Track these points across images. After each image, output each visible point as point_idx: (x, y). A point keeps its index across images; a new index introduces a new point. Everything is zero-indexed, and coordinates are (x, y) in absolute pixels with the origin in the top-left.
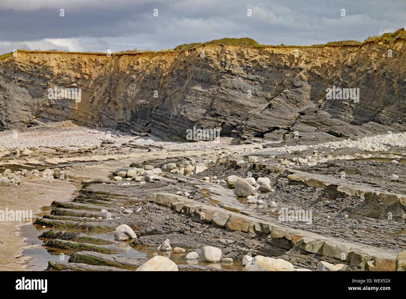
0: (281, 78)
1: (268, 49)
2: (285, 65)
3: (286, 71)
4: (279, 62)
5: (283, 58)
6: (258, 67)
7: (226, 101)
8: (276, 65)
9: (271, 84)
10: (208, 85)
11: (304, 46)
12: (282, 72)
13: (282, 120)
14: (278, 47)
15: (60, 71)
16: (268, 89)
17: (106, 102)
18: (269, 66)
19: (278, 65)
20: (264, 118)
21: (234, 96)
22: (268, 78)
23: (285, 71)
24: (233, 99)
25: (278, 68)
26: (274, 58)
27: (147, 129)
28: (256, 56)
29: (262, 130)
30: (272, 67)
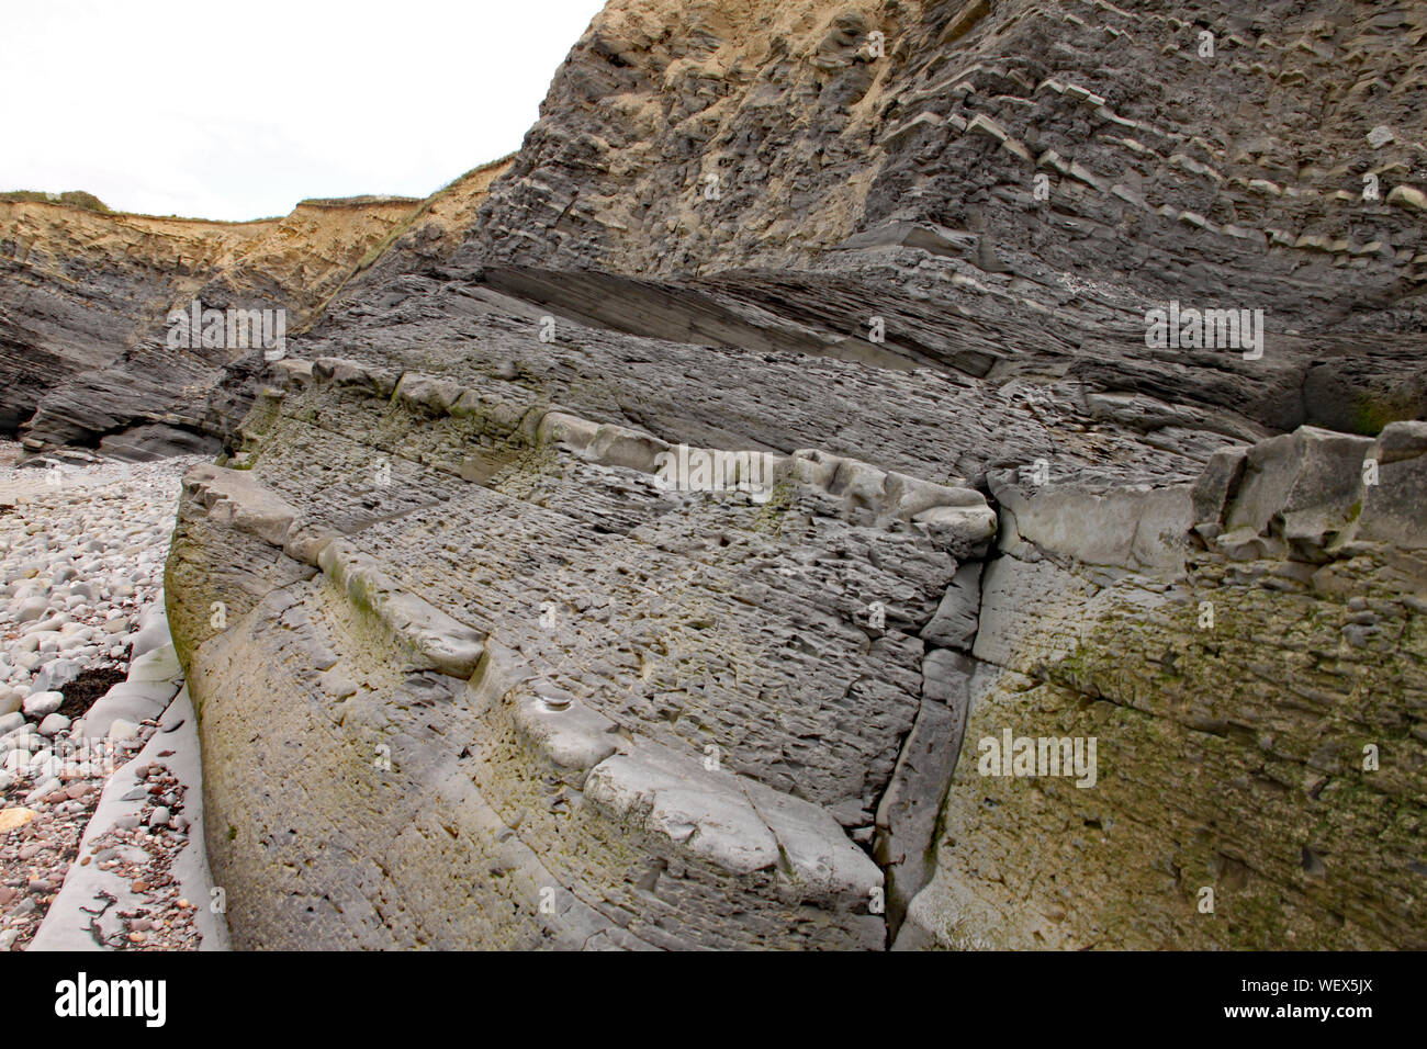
0: (167, 296)
1: (135, 222)
2: (178, 263)
3: (182, 278)
4: (164, 256)
5: (174, 246)
6: (106, 266)
7: (6, 343)
8: (155, 262)
9: (138, 310)
11: (231, 221)
12: (170, 281)
13: (163, 399)
14: (163, 219)
16: (130, 322)
18: (137, 264)
19: (161, 262)
20: (104, 387)
21: (35, 335)
22: (132, 295)
23: (178, 279)
24: (31, 341)
25: (159, 271)
26: (150, 245)
28: (104, 236)
29: (96, 426)
30: (145, 267)
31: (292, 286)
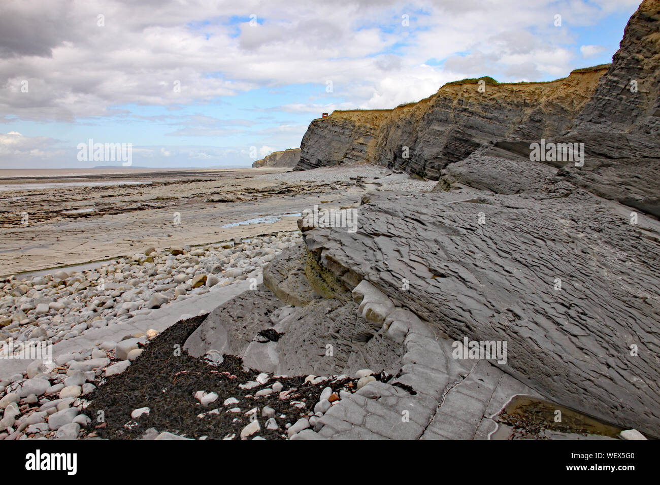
1: (507, 86)
2: (525, 102)
3: (526, 108)
4: (519, 99)
5: (523, 95)
6: (497, 106)
7: (460, 140)
8: (516, 102)
9: (509, 123)
10: (446, 124)
11: (546, 81)
12: (522, 110)
14: (518, 84)
15: (359, 124)
17: (383, 145)
18: (508, 104)
19: (518, 102)
21: (470, 136)
22: (507, 117)
23: (524, 109)
24: (469, 138)
25: (517, 106)
26: (513, 95)
27: (403, 167)
28: (495, 94)
30: (512, 105)
31: (569, 109)
